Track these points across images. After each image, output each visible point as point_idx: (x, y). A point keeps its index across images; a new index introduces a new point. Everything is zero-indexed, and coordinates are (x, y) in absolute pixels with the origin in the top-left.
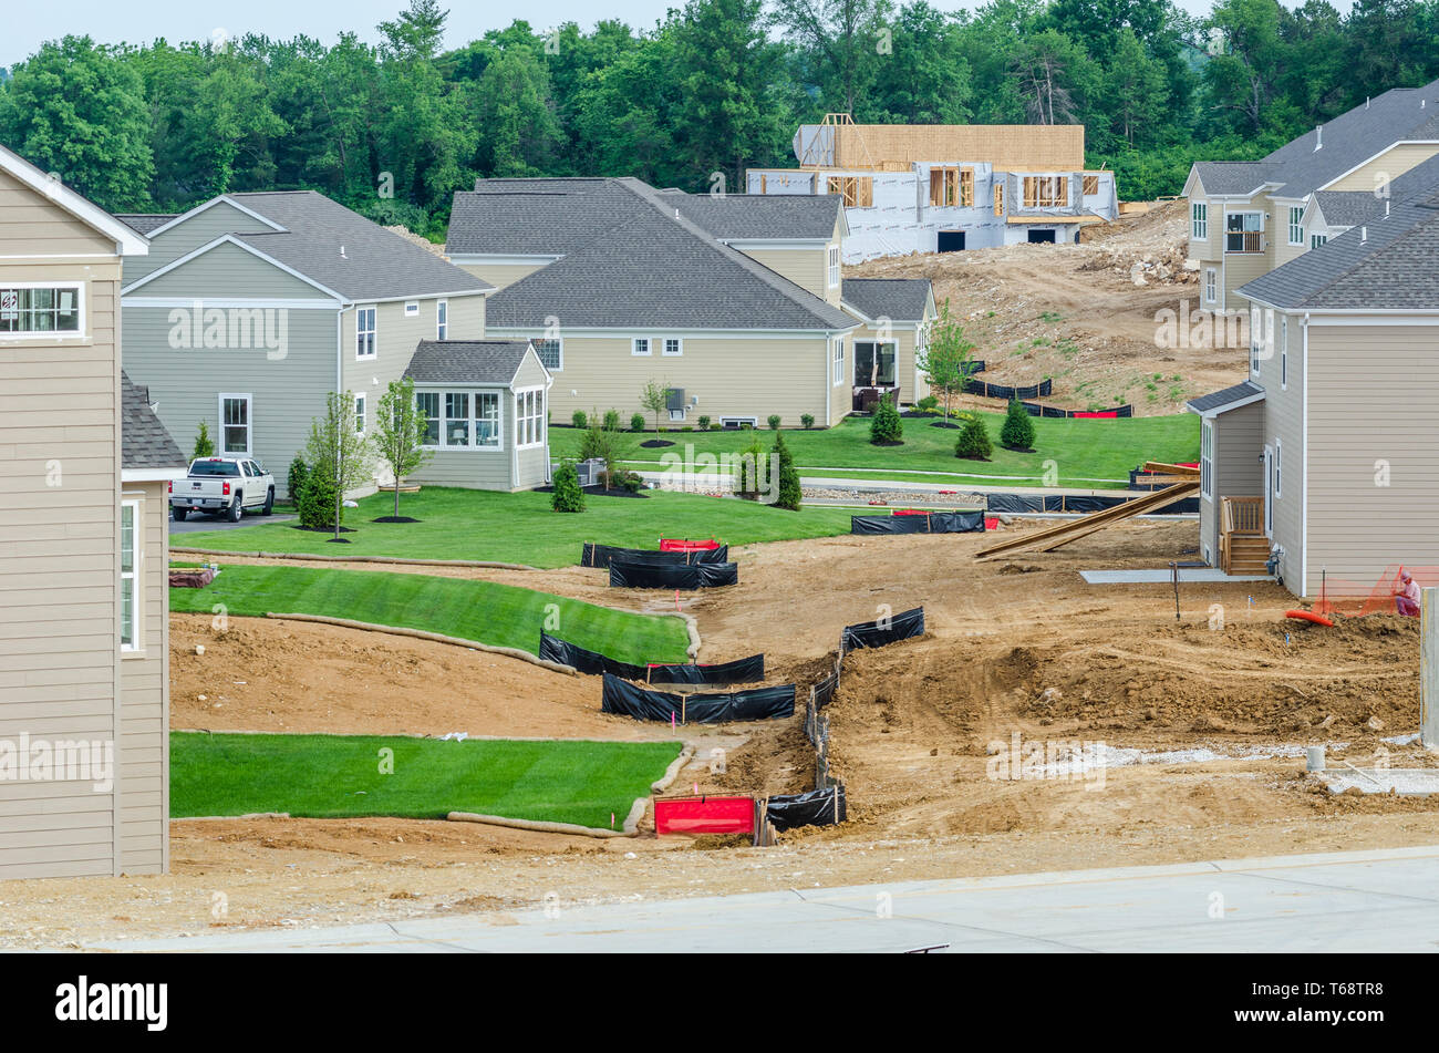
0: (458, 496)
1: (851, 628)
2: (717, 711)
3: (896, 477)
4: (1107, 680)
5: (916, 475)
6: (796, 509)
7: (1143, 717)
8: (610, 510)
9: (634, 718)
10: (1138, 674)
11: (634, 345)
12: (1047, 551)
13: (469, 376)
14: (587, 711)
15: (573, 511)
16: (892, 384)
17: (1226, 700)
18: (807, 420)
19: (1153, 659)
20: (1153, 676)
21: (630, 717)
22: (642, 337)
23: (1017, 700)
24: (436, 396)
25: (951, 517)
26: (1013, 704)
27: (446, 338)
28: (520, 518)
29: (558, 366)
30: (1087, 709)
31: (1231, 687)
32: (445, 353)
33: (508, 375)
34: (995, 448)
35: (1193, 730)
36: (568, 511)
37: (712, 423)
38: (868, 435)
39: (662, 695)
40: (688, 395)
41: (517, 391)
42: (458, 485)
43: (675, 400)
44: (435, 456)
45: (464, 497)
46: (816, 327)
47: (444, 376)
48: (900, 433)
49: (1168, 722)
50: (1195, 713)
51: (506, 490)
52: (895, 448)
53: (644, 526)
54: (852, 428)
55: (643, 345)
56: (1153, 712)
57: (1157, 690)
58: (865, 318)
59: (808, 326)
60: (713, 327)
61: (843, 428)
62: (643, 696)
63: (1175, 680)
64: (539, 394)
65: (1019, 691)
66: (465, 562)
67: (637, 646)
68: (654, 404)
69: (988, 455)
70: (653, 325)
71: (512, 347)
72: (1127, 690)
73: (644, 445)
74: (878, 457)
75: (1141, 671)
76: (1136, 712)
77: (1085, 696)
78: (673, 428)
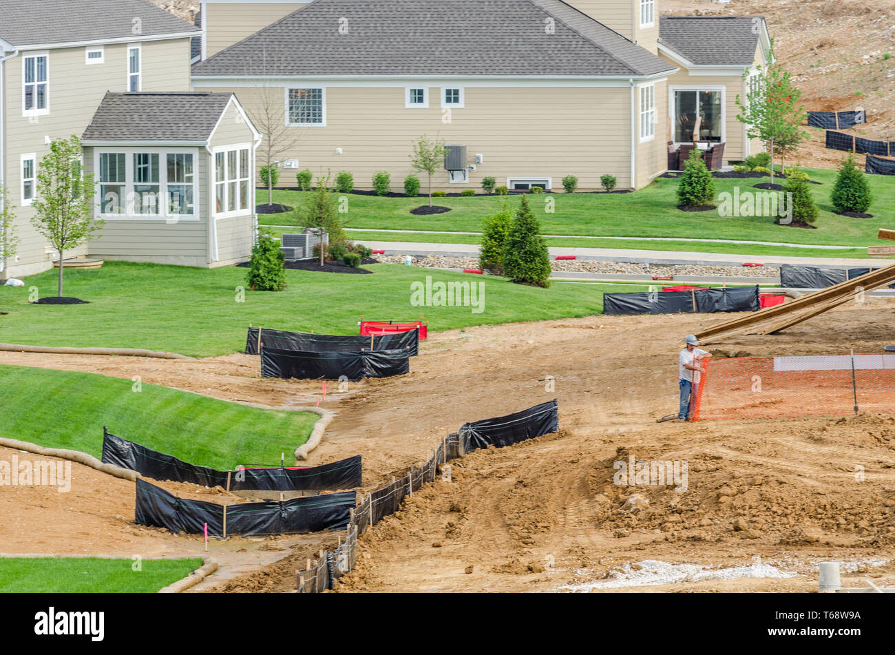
0: (145, 272)
1: (473, 425)
2: (263, 522)
3: (700, 247)
4: (700, 484)
5: (723, 245)
6: (543, 286)
7: (731, 528)
8: (316, 287)
9: (170, 531)
10: (734, 477)
11: (408, 96)
12: (772, 333)
13: (159, 133)
14: (116, 522)
15: (271, 289)
16: (718, 139)
17: (828, 507)
18: (608, 182)
19: (761, 460)
20: (750, 480)
21: (164, 529)
22: (417, 86)
23: (598, 509)
24: (122, 156)
25: (720, 294)
26: (591, 513)
27: (140, 89)
28: (206, 298)
29: (320, 121)
30: (672, 518)
31: (834, 492)
32: (133, 107)
33: (205, 132)
34: (821, 213)
35: (781, 542)
36: (265, 289)
37: (498, 185)
38: (675, 199)
39: (201, 504)
40: (470, 154)
41: (214, 151)
42: (148, 260)
43: (454, 159)
44: (105, 226)
45: (151, 274)
46: (618, 73)
47: (131, 134)
48: (712, 195)
49: (757, 533)
50: (792, 522)
51: (200, 266)
52: (704, 213)
53: (347, 307)
54: (659, 191)
55: (418, 96)
56: (742, 522)
57: (752, 497)
58: (686, 63)
59: (609, 72)
60: (499, 73)
61: (652, 190)
62: (179, 505)
63: (774, 484)
64: (244, 153)
65: (600, 498)
66: (104, 349)
67: (237, 447)
68: (427, 165)
69: (812, 221)
70: (430, 72)
71: (210, 99)
72: (719, 496)
73: (415, 212)
74: (684, 224)
75: (737, 474)
76: (725, 523)
77: (672, 504)
78: (453, 191)
